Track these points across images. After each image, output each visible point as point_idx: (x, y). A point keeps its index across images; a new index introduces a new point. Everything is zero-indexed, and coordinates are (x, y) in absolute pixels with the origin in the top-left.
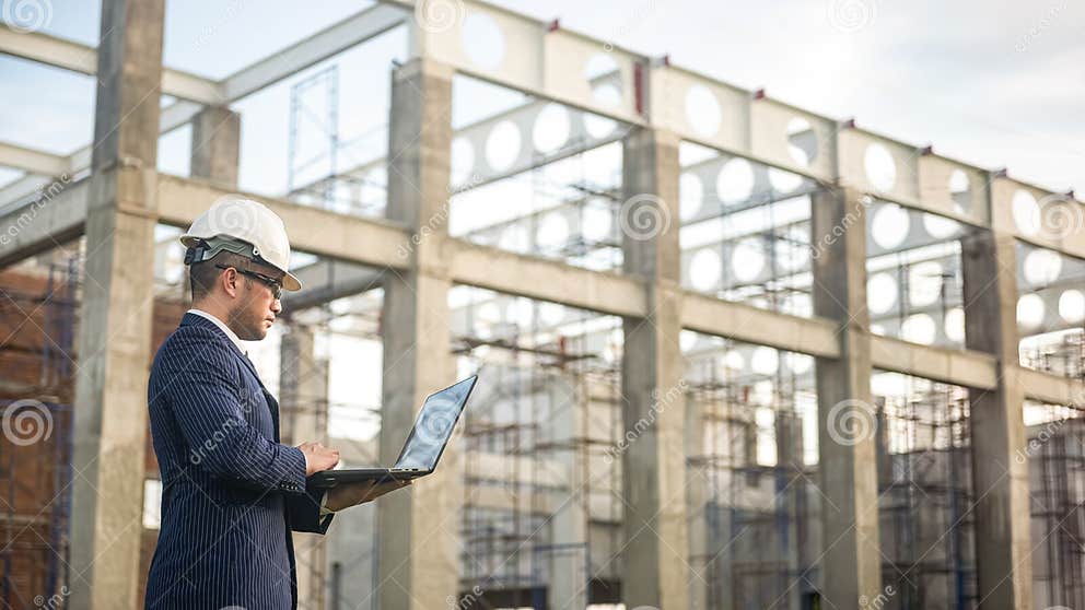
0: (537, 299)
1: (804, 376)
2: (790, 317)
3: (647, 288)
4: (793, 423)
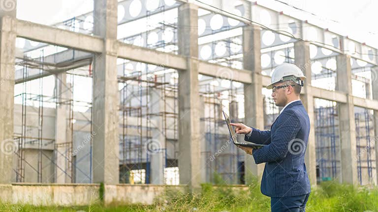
0: (147, 63)
1: (240, 88)
2: (235, 69)
3: (187, 60)
4: (235, 104)
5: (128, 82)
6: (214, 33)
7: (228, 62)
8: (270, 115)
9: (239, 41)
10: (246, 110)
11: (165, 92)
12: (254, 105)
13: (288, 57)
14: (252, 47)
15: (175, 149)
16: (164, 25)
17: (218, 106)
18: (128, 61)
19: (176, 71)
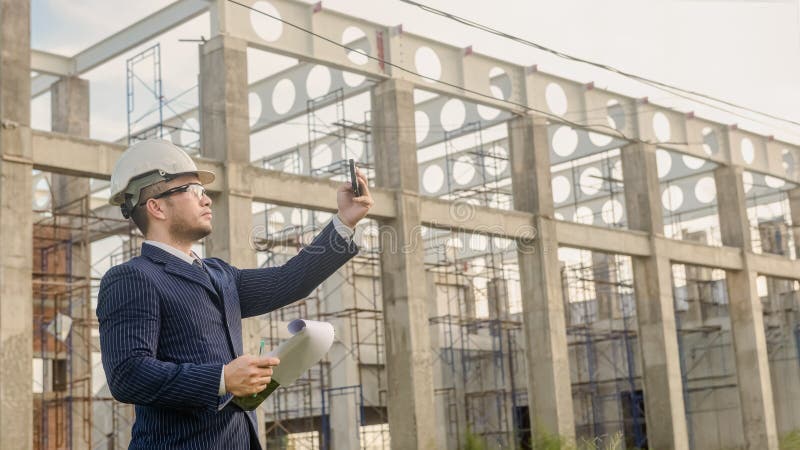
0: (312, 208)
1: (509, 251)
2: (498, 211)
3: (395, 197)
4: (501, 285)
5: (276, 249)
6: (448, 137)
7: (482, 196)
8: (579, 303)
9: (503, 151)
10: (526, 297)
11: (353, 267)
12: (542, 284)
13: (610, 179)
14: (531, 163)
15: (379, 385)
16: (345, 127)
17: (466, 289)
18: (274, 206)
19: (374, 221)
